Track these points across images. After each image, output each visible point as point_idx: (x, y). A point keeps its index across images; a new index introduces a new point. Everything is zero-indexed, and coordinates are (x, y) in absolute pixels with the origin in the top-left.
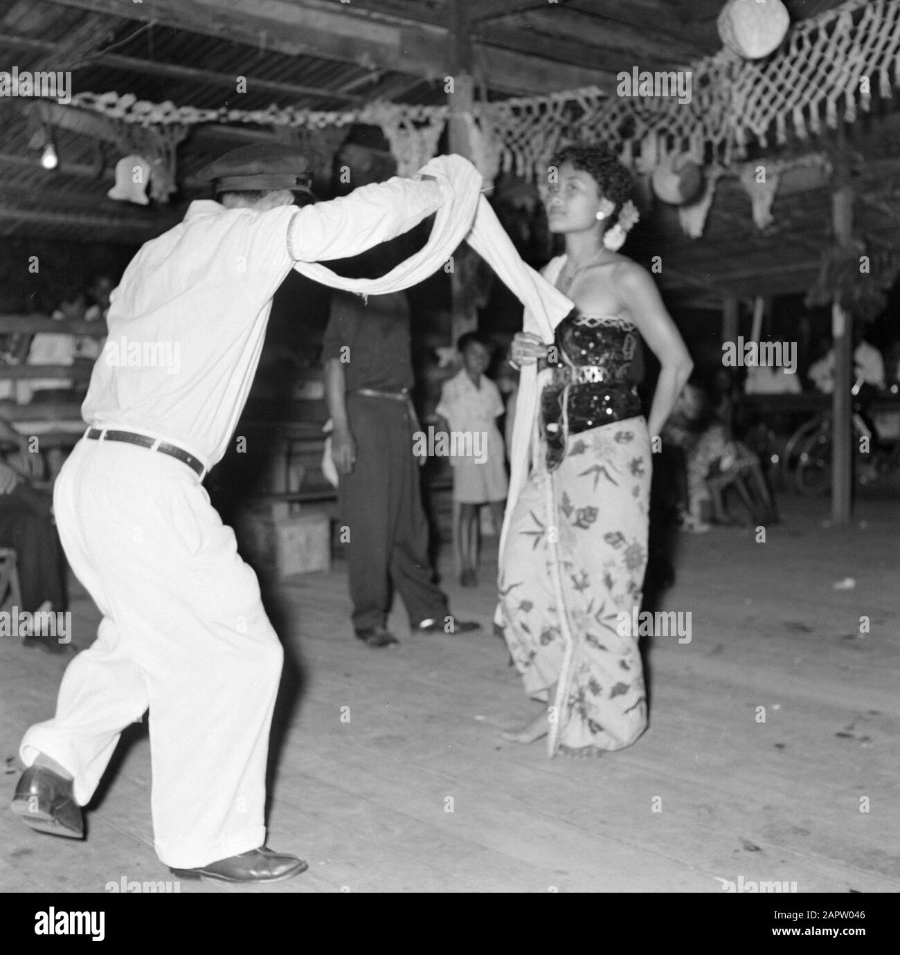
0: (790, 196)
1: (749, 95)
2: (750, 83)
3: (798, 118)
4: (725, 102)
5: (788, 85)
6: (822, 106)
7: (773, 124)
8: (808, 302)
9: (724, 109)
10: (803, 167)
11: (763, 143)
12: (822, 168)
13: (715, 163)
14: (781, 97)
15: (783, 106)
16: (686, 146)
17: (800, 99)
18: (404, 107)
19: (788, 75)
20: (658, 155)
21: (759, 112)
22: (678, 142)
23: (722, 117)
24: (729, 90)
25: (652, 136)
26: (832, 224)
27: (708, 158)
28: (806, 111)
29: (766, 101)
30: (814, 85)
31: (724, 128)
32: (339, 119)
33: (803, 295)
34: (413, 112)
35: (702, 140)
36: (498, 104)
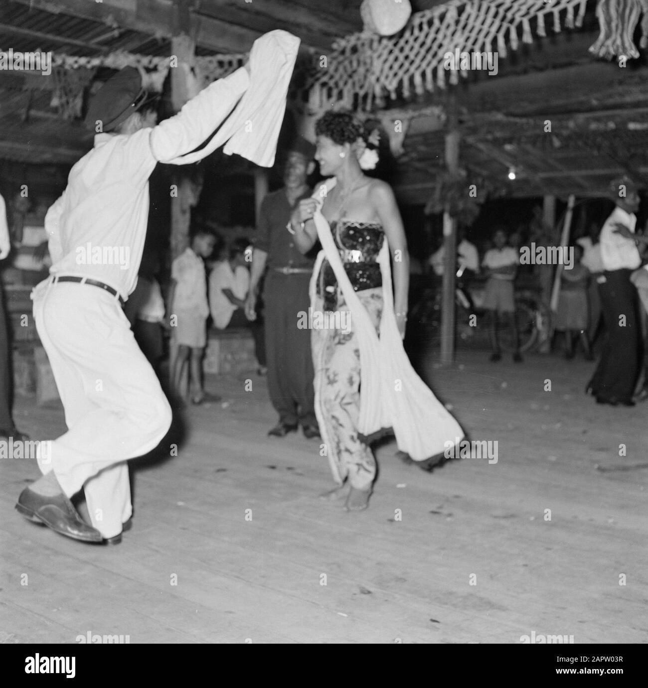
0: (416, 135)
1: (386, 61)
2: (386, 52)
3: (418, 80)
4: (368, 66)
5: (412, 56)
6: (435, 71)
7: (401, 82)
8: (427, 211)
9: (367, 71)
10: (426, 116)
11: (393, 96)
12: (439, 117)
13: (359, 109)
14: (407, 64)
15: (407, 71)
16: (340, 96)
17: (419, 66)
18: (138, 56)
19: (412, 48)
20: (321, 101)
21: (391, 74)
22: (335, 92)
23: (365, 77)
24: (371, 58)
25: (317, 87)
26: (444, 158)
27: (355, 106)
28: (423, 75)
29: (396, 66)
30: (429, 57)
31: (367, 85)
32: (89, 62)
33: (423, 206)
34: (145, 61)
35: (352, 92)
36: (208, 58)
